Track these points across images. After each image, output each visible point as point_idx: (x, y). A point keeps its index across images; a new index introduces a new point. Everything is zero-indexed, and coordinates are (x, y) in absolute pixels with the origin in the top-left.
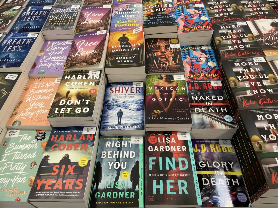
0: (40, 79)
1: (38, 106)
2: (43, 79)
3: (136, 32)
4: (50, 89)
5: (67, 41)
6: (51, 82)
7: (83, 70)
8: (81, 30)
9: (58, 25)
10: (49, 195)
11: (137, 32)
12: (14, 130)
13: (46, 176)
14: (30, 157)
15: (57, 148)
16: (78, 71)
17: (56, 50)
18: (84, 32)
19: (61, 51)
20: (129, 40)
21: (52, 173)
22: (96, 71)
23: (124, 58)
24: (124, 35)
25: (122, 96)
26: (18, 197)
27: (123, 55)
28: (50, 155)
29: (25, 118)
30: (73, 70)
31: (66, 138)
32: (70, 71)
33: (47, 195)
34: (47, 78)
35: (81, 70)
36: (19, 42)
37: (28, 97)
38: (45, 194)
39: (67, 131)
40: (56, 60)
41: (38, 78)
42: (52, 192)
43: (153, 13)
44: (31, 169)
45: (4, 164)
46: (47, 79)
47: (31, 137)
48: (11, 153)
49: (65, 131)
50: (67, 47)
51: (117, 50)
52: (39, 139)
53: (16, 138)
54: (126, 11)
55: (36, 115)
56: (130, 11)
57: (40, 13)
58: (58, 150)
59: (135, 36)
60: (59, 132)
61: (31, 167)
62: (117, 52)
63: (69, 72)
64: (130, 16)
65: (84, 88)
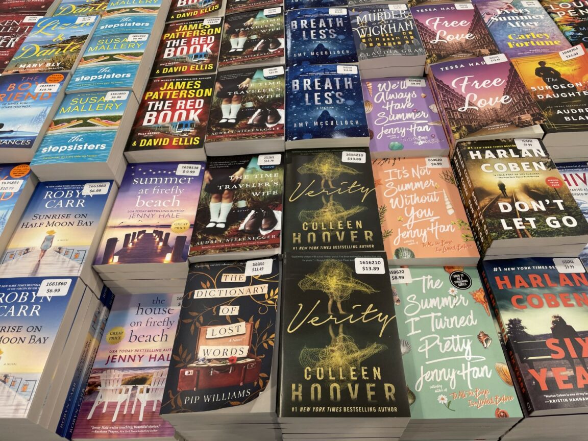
0: (392, 161)
1: (424, 217)
2: (397, 161)
3: (569, 58)
4: (427, 181)
5: (405, 80)
6: (418, 166)
7: (500, 138)
8: (440, 57)
9: (387, 48)
10: (577, 399)
11: (572, 58)
12: (396, 268)
13: (544, 362)
14: (467, 322)
15: (526, 304)
16: (487, 141)
17: (396, 101)
18: (450, 60)
19: (407, 102)
20: (561, 74)
21: (552, 354)
22: (529, 139)
23: (574, 111)
24: (542, 63)
25: (581, 192)
26: (498, 409)
27: (567, 104)
28: (520, 319)
29: (415, 242)
30: (477, 140)
31: (530, 281)
32: (472, 142)
33: (574, 400)
34: (404, 158)
35: (494, 139)
36: (328, 85)
37: (390, 198)
38: (568, 398)
39: (522, 268)
40: (407, 120)
41: (385, 159)
42: (581, 394)
43: (578, 18)
44: (486, 350)
45: (421, 340)
46: (406, 160)
47: (442, 282)
48: (421, 317)
49: (518, 268)
50: (414, 92)
51: (548, 96)
52: (460, 285)
53: (410, 284)
54: (511, 14)
55: (435, 235)
56: (519, 14)
57: (329, 23)
58: (528, 306)
59: (571, 65)
60: (505, 269)
61: (484, 345)
62: (549, 98)
63: (469, 143)
64: (528, 24)
65: (530, 175)
